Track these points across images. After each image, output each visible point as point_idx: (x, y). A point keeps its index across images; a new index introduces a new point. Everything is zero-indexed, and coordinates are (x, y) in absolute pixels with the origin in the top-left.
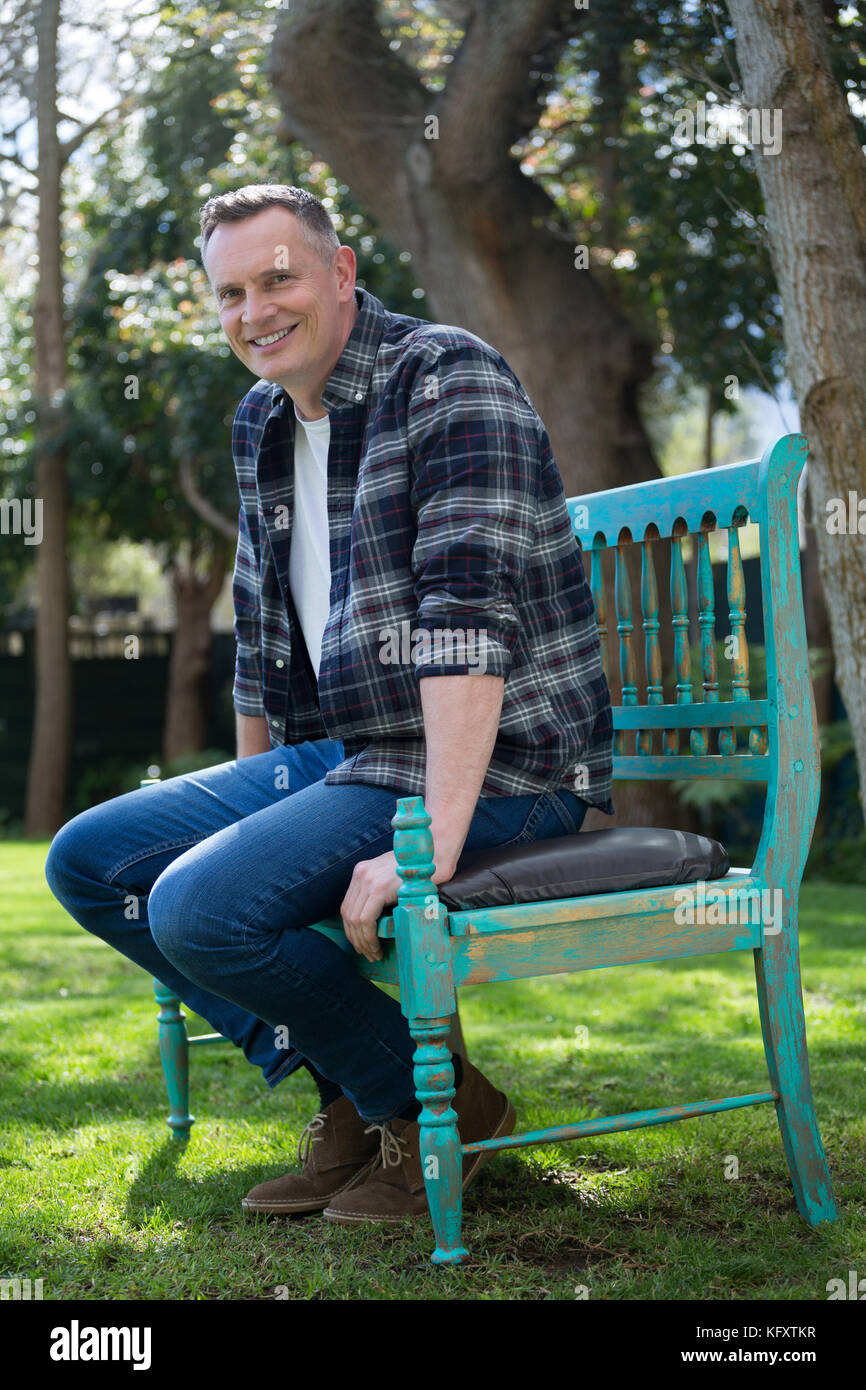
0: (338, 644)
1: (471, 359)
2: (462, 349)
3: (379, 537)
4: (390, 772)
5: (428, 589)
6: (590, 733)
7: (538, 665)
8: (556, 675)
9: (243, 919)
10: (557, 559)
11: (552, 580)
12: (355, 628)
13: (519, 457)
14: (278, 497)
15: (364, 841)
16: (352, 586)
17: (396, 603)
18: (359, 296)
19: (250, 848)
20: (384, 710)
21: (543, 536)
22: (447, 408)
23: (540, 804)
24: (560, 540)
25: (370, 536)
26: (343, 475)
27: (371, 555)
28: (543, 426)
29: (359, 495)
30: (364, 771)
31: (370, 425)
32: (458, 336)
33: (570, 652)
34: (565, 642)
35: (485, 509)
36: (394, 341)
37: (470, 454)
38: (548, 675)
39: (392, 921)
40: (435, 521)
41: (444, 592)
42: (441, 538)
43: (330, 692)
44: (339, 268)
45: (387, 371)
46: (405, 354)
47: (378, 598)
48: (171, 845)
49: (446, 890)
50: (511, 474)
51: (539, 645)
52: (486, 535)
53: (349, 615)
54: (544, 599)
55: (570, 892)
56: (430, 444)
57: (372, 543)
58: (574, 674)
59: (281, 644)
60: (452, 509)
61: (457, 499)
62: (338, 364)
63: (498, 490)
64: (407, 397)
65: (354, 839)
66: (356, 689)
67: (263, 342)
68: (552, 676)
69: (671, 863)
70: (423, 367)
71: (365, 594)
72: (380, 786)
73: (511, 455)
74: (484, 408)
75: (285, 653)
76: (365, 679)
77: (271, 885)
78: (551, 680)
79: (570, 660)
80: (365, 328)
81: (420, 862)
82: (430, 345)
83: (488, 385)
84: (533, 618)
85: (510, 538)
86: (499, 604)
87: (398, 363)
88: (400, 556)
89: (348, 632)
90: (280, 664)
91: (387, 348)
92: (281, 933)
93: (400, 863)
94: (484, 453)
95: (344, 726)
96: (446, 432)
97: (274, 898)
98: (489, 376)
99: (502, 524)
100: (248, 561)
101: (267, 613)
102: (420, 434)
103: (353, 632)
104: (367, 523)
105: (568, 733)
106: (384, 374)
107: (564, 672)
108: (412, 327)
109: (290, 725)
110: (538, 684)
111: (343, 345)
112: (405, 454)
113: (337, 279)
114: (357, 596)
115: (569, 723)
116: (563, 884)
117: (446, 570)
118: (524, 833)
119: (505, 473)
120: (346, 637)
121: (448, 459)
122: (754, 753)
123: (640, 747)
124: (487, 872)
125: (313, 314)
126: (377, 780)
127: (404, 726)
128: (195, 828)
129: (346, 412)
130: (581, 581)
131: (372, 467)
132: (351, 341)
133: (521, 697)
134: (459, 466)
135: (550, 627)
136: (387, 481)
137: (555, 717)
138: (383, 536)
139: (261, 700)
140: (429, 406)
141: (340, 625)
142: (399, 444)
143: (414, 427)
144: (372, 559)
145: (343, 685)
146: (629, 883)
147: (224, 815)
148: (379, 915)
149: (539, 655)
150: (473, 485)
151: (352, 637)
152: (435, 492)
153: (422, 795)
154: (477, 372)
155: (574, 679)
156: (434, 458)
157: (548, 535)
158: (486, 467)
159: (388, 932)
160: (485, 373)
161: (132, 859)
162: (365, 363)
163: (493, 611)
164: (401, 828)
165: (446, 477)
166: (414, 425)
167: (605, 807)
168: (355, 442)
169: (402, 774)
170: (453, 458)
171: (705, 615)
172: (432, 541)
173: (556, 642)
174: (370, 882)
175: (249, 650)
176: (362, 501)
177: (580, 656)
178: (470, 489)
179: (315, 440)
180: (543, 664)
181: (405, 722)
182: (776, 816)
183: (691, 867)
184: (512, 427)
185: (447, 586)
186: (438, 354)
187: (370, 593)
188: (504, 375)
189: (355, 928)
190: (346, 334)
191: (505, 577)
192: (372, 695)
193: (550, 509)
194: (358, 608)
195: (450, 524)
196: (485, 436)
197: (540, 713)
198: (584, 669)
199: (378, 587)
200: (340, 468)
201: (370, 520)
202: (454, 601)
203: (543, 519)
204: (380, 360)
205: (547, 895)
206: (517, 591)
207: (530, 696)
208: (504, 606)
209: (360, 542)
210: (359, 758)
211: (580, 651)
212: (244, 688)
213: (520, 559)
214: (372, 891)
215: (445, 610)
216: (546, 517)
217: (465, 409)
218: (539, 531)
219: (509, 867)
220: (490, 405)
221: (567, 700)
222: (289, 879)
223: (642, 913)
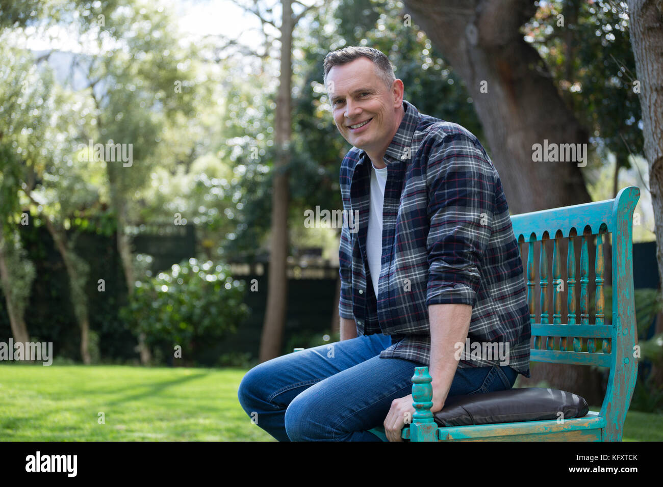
0: (387, 285)
1: (460, 140)
2: (456, 134)
3: (411, 231)
4: (413, 353)
5: (434, 259)
6: (520, 335)
7: (493, 299)
8: (502, 304)
9: (333, 425)
10: (503, 244)
11: (501, 255)
12: (397, 277)
13: (483, 191)
14: (361, 206)
15: (398, 388)
16: (396, 255)
17: (418, 265)
18: (405, 105)
19: (339, 389)
20: (411, 320)
21: (496, 232)
22: (447, 165)
23: (491, 372)
24: (506, 235)
25: (406, 230)
26: (392, 197)
27: (406, 240)
28: (498, 175)
29: (400, 209)
30: (400, 351)
31: (408, 173)
32: (454, 127)
33: (510, 293)
34: (507, 288)
35: (465, 218)
36: (422, 130)
37: (457, 189)
38: (498, 304)
39: (409, 430)
40: (438, 224)
41: (442, 261)
42: (441, 232)
43: (383, 310)
44: (395, 90)
45: (418, 145)
46: (427, 137)
47: (409, 262)
48: (302, 384)
49: (438, 415)
50: (479, 200)
51: (493, 289)
52: (465, 232)
53: (394, 271)
54: (497, 265)
55: (503, 420)
56: (437, 184)
57: (407, 234)
58: (511, 305)
59: (362, 282)
60: (447, 217)
61: (450, 212)
62: (392, 141)
63: (472, 208)
64: (426, 159)
65: (393, 387)
66: (397, 309)
67: (355, 127)
68: (500, 305)
69: (557, 407)
70: (435, 144)
71: (402, 260)
72: (408, 360)
73: (479, 190)
74: (466, 165)
75: (364, 286)
76: (401, 304)
77: (348, 409)
78: (499, 307)
79: (509, 296)
80: (407, 123)
81: (425, 401)
82: (439, 132)
83: (469, 154)
84: (490, 275)
85: (477, 233)
86: (471, 268)
87: (423, 141)
88: (420, 241)
89: (393, 279)
90: (361, 292)
91: (418, 133)
92: (352, 434)
93: (415, 401)
94: (465, 188)
95: (391, 328)
96: (445, 178)
97: (350, 415)
98: (470, 149)
99: (473, 226)
100: (347, 239)
101: (355, 265)
102: (433, 178)
103: (395, 280)
104: (404, 223)
105: (507, 335)
106: (416, 147)
107: (506, 303)
108: (432, 122)
109: (367, 324)
110: (492, 308)
111: (396, 130)
112: (424, 188)
113: (393, 96)
114: (398, 261)
115: (508, 329)
116: (499, 416)
117: (443, 250)
118: (483, 387)
119: (476, 199)
120: (392, 282)
121: (446, 191)
122: (604, 352)
123: (548, 346)
124: (460, 407)
125: (380, 112)
126: (407, 357)
127: (422, 328)
128: (315, 375)
129: (396, 165)
130: (517, 256)
131: (407, 194)
132: (400, 129)
133: (484, 315)
134: (451, 195)
135: (499, 279)
136: (415, 202)
137: (501, 326)
138: (413, 230)
139: (352, 311)
140: (438, 164)
141: (388, 275)
142: (422, 183)
143: (430, 174)
144: (406, 242)
145: (390, 307)
146: (535, 417)
147: (330, 370)
148: (402, 427)
149: (493, 294)
150: (459, 205)
151: (395, 282)
152: (439, 208)
153: (428, 365)
154: (463, 146)
155: (511, 307)
156: (439, 190)
157: (499, 232)
158: (466, 196)
159: (407, 436)
160: (467, 147)
161: (282, 390)
162: (407, 140)
163: (467, 271)
164: (417, 383)
165: (445, 200)
166: (430, 173)
167: (526, 374)
168: (400, 181)
169: (420, 354)
170: (448, 191)
171: (584, 279)
172: (437, 234)
173: (502, 287)
174: (399, 410)
175: (347, 285)
176: (402, 212)
177: (514, 295)
178: (456, 207)
179: (380, 178)
180: (495, 299)
181: (422, 326)
182: (613, 386)
183: (567, 410)
184: (481, 176)
185: (444, 258)
186: (443, 137)
187: (405, 260)
188: (477, 148)
189: (390, 433)
190: (398, 124)
191: (474, 253)
192: (405, 312)
193: (501, 219)
194: (398, 267)
195: (446, 225)
196: (466, 180)
197: (493, 324)
198: (516, 302)
199: (409, 257)
200: (391, 194)
201: (406, 221)
202: (447, 265)
203: (497, 224)
204: (415, 139)
205: (491, 421)
206: (481, 260)
207: (488, 315)
208: (473, 269)
209: (400, 233)
210: (398, 345)
211: (514, 292)
212: (344, 305)
213: (483, 244)
214: (400, 414)
215: (442, 270)
216: (498, 222)
217: (456, 165)
218: (495, 230)
219: (472, 406)
220: (469, 164)
221: (507, 318)
222: (358, 406)
223: (540, 433)
